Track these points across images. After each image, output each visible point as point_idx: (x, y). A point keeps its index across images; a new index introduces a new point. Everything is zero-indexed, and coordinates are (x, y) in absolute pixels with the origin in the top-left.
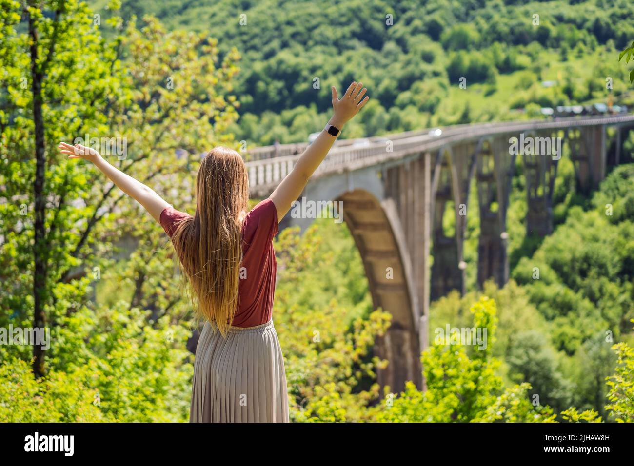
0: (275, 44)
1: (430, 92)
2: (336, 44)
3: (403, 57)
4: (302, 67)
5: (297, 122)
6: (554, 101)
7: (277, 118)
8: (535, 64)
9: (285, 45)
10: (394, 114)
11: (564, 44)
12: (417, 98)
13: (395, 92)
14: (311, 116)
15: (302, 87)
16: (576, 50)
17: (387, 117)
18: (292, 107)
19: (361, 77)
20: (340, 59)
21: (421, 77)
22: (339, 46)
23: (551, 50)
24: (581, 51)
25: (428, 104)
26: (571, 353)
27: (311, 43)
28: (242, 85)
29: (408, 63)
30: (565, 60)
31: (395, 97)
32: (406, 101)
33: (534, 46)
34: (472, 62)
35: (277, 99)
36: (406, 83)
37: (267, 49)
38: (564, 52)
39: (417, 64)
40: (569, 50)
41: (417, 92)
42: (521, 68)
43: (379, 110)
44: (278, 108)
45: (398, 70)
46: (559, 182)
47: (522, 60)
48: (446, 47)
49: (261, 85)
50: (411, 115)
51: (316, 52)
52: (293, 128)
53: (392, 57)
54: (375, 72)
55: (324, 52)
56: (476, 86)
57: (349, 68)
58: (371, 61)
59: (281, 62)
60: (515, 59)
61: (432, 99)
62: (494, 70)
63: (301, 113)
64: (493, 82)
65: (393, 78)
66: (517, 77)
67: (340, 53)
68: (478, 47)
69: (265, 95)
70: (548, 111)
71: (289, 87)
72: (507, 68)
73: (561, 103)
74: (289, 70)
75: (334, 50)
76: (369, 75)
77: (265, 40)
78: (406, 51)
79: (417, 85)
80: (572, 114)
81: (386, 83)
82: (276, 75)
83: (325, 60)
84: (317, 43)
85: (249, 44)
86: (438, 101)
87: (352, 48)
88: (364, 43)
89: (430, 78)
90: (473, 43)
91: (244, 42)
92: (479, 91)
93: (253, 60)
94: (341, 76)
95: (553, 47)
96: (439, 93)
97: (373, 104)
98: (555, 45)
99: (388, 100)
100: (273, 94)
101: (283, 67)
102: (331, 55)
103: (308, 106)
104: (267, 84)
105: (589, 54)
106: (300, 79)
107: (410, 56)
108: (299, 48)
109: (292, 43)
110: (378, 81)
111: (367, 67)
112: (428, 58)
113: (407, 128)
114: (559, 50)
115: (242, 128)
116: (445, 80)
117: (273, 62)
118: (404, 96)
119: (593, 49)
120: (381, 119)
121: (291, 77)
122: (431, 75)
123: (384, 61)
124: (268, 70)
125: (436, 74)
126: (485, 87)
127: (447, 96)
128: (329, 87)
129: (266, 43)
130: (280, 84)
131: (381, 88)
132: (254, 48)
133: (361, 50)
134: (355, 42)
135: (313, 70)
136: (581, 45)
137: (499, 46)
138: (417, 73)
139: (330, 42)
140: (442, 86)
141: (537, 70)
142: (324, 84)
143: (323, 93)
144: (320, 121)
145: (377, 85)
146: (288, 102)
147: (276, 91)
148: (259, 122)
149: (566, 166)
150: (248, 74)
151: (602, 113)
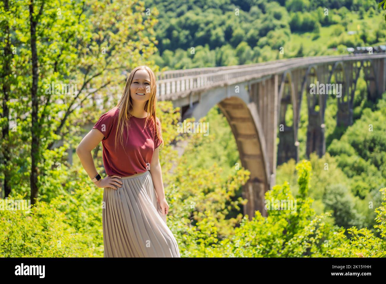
0: (184, 7)
1: (279, 38)
2: (221, 7)
3: (262, 16)
4: (200, 22)
5: (197, 56)
6: (355, 44)
7: (185, 53)
8: (344, 21)
9: (190, 8)
10: (256, 51)
11: (362, 9)
12: (271, 41)
13: (257, 38)
14: (205, 52)
15: (200, 34)
16: (369, 12)
17: (252, 53)
18: (195, 46)
19: (236, 28)
20: (224, 17)
21: (273, 28)
22: (223, 9)
23: (353, 12)
24: (371, 13)
25: (278, 45)
26: (363, 198)
27: (206, 7)
28: (164, 33)
29: (265, 20)
30: (362, 18)
31: (257, 41)
32: (264, 43)
33: (343, 10)
34: (305, 19)
35: (185, 41)
36: (264, 32)
37: (179, 10)
38: (361, 13)
39: (271, 20)
40: (364, 12)
41: (271, 37)
42: (335, 23)
43: (247, 48)
44: (185, 47)
45: (259, 24)
46: (357, 93)
47: (336, 18)
48: (289, 10)
49: (175, 33)
50: (267, 52)
51: (209, 13)
52: (194, 60)
53: (255, 16)
54: (245, 25)
55: (214, 13)
56: (307, 34)
57: (229, 22)
58: (243, 18)
59: (187, 19)
60: (331, 18)
61: (280, 41)
62: (318, 24)
63: (199, 50)
64: (318, 32)
65: (256, 29)
66: (332, 29)
67: (224, 13)
68: (309, 9)
69: (178, 39)
70: (351, 49)
71: (193, 34)
72: (326, 23)
73: (359, 45)
74: (193, 24)
75: (220, 11)
76: (241, 26)
77: (178, 5)
78: (264, 12)
79: (271, 33)
80: (365, 51)
81: (252, 32)
82: (184, 27)
83: (214, 18)
84: (209, 7)
85: (168, 8)
86: (284, 43)
87: (231, 10)
88: (239, 7)
89: (279, 29)
90: (306, 8)
91: (165, 6)
92: (309, 37)
93: (170, 17)
94: (224, 28)
95: (354, 10)
96: (284, 38)
97: (243, 45)
98: (356, 9)
99: (253, 42)
100: (183, 39)
101: (189, 22)
102: (218, 14)
103: (204, 46)
104: (179, 32)
105: (377, 15)
106: (199, 29)
107: (267, 15)
108: (199, 10)
109: (194, 7)
110: (247, 31)
111: (240, 22)
112: (278, 17)
113: (265, 59)
114: (359, 12)
115: (164, 59)
116: (288, 30)
117: (182, 18)
118: (263, 40)
119: (379, 12)
120: (248, 54)
121: (194, 28)
122: (279, 27)
123: (250, 18)
124: (180, 24)
125: (282, 26)
126: (312, 35)
127: (289, 40)
128: (217, 34)
129: (178, 7)
130: (187, 32)
131: (249, 35)
132: (171, 10)
134: (233, 6)
135: (207, 24)
136: (372, 9)
137: (321, 9)
138: (271, 25)
139: (218, 6)
140: (286, 34)
141: (345, 24)
142: (213, 32)
143: (213, 38)
144: (211, 55)
145: (246, 33)
146: (192, 43)
147: (184, 36)
148: (174, 56)
149: (362, 84)
150: (167, 26)
151: (384, 51)
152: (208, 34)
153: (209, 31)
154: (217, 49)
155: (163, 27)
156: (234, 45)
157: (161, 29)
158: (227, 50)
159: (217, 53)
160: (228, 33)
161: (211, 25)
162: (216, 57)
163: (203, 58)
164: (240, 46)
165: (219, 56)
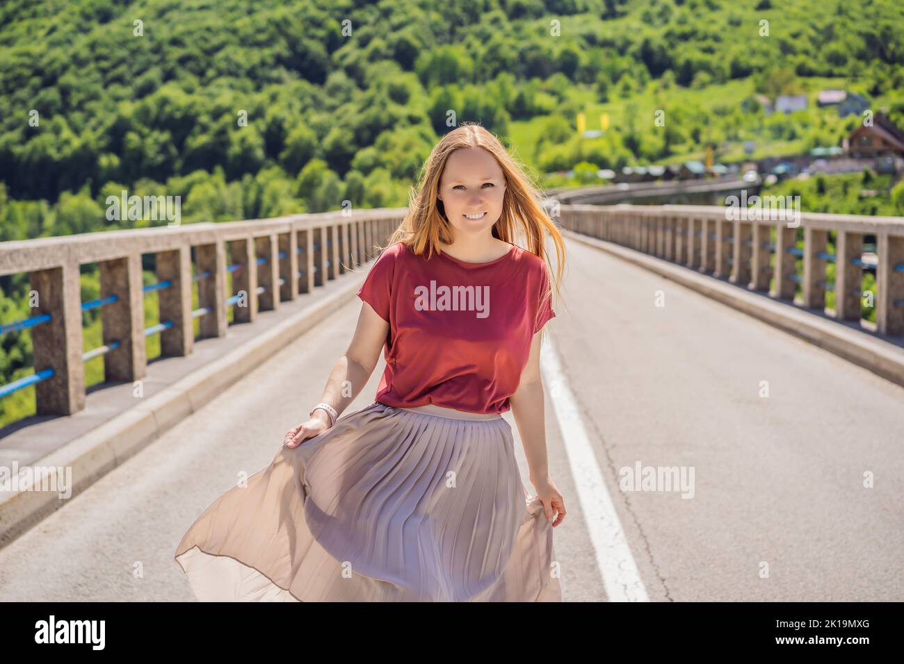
0: (154, 74)
1: (407, 148)
2: (251, 74)
3: (358, 95)
4: (198, 108)
5: (192, 197)
6: (613, 160)
7: (161, 189)
8: (565, 106)
9: (169, 76)
10: (354, 181)
11: (602, 77)
12: (386, 157)
13: (351, 149)
14: (216, 186)
15: (199, 141)
16: (619, 86)
17: (342, 187)
18: (184, 172)
19: (294, 126)
20: (260, 98)
21: (391, 124)
22: (257, 77)
23: (581, 86)
24: (627, 88)
25: (406, 166)
27: (211, 73)
28: (100, 138)
29: (369, 103)
30: (604, 100)
31: (351, 156)
32: (370, 162)
33: (557, 80)
34: (468, 102)
35: (160, 158)
36: (368, 134)
37: (139, 81)
38: (603, 90)
39: (383, 105)
40: (610, 86)
41: (385, 147)
42: (543, 112)
43: (328, 176)
44: (161, 174)
45: (352, 114)
47: (543, 100)
48: (424, 80)
49: (132, 138)
50: (380, 182)
51: (219, 86)
52: (186, 207)
53: (341, 96)
54: (316, 118)
55: (232, 87)
57: (273, 111)
58: (308, 101)
59: (164, 102)
60: (532, 98)
61: (411, 157)
62: (502, 114)
63: (201, 182)
64: (505, 133)
65: (346, 126)
66: (537, 126)
67: (258, 89)
68: (474, 79)
69: (139, 154)
70: (608, 174)
71: (180, 143)
72: (522, 111)
73: (622, 163)
74: (178, 115)
75: (249, 84)
76: (306, 121)
77: (136, 68)
78: (363, 87)
79: (383, 137)
80: (648, 178)
81: (334, 134)
82: (158, 123)
83: (235, 99)
84: (220, 73)
85: (111, 75)
87: (278, 81)
88: (295, 74)
89: (403, 126)
90: (464, 75)
91: (104, 71)
93: (118, 99)
94: (262, 124)
95: (584, 81)
96: (419, 148)
97: (316, 166)
98: (588, 79)
99: (339, 161)
100: (151, 150)
101: (168, 109)
102: (245, 91)
103: (211, 171)
104: (142, 136)
105: (639, 91)
106: (197, 129)
107: (370, 93)
108: (192, 80)
109: (181, 72)
110: (322, 131)
111: (303, 110)
112: (400, 96)
113: (377, 202)
114: (595, 86)
116: (429, 130)
117: (151, 101)
118: (365, 155)
119: (643, 83)
120: (332, 189)
121: (182, 125)
122: (403, 121)
123: (329, 101)
124: (144, 115)
125: (413, 121)
128: (243, 140)
129: (139, 73)
130: (165, 137)
131: (328, 142)
132: (120, 80)
133: (292, 84)
134: (280, 72)
135: (217, 114)
136: (626, 78)
137: (506, 78)
138: (384, 117)
139: (242, 72)
140: (423, 136)
141: (570, 115)
142: (235, 136)
143: (235, 149)
144: (232, 193)
145: (320, 138)
146: (178, 165)
147: (156, 148)
150: (110, 120)
151: (697, 176)
152: (222, 138)
153: (222, 132)
154: (247, 178)
155: (101, 123)
156: (293, 167)
157: (94, 129)
158: (273, 180)
159: (246, 189)
160: (274, 138)
161: (227, 118)
162: (245, 199)
163: (212, 201)
164: (307, 171)
165: (252, 196)
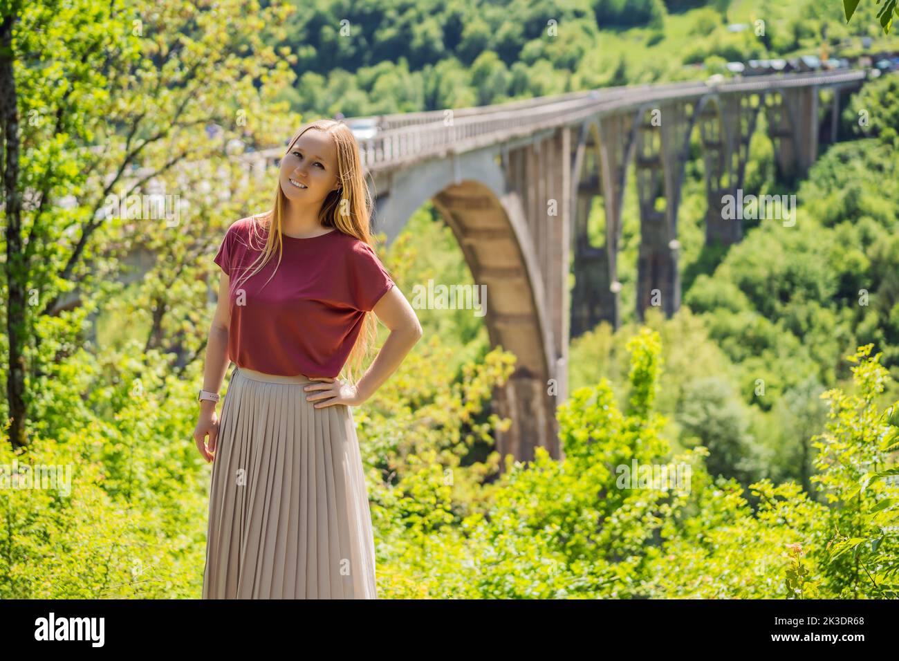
1: (570, 41)
4: (385, 4)
5: (380, 85)
6: (746, 53)
7: (352, 79)
10: (518, 72)
12: (552, 49)
13: (520, 41)
14: (400, 76)
15: (386, 34)
17: (509, 77)
18: (373, 63)
19: (470, 19)
21: (557, 17)
25: (567, 57)
26: (767, 408)
28: (300, 32)
31: (520, 48)
32: (535, 53)
35: (352, 51)
36: (535, 28)
41: (550, 41)
42: (699, 5)
43: (498, 66)
44: (352, 64)
45: (524, 9)
46: (751, 167)
49: (328, 32)
50: (542, 74)
52: (374, 94)
54: (491, 12)
56: (635, 32)
57: (453, 6)
61: (572, 50)
62: (660, 8)
63: (385, 73)
64: (659, 26)
65: (517, 20)
66: (692, 18)
69: (333, 47)
70: (737, 67)
71: (369, 35)
73: (755, 56)
74: (368, 10)
76: (481, 15)
80: (771, 71)
81: (506, 27)
82: (349, 16)
86: (581, 53)
89: (569, 20)
92: (640, 38)
94: (443, 18)
96: (582, 41)
97: (488, 58)
99: (509, 52)
100: (345, 46)
101: (359, 5)
103: (395, 62)
104: (336, 29)
106: (384, 23)
110: (495, 25)
111: (480, 5)
113: (538, 92)
115: (302, 94)
116: (591, 23)
118: (533, 47)
120: (500, 80)
121: (371, 19)
122: (570, 16)
124: (337, 8)
125: (578, 14)
126: (647, 34)
127: (594, 46)
128: (425, 34)
130: (357, 30)
131: (500, 35)
135: (402, 9)
138: (551, 10)
140: (587, 31)
141: (722, 8)
142: (418, 30)
143: (417, 42)
144: (414, 83)
145: (494, 31)
146: (368, 56)
147: (349, 39)
148: (325, 85)
149: (762, 146)
150: (308, 15)
151: (812, 70)
152: (406, 33)
153: (406, 26)
154: (428, 68)
155: (299, 18)
156: (467, 58)
157: (295, 24)
158: (451, 72)
159: (427, 79)
160: (453, 31)
161: (412, 13)
162: (425, 87)
163: (395, 90)
164: (480, 62)
165: (431, 85)
